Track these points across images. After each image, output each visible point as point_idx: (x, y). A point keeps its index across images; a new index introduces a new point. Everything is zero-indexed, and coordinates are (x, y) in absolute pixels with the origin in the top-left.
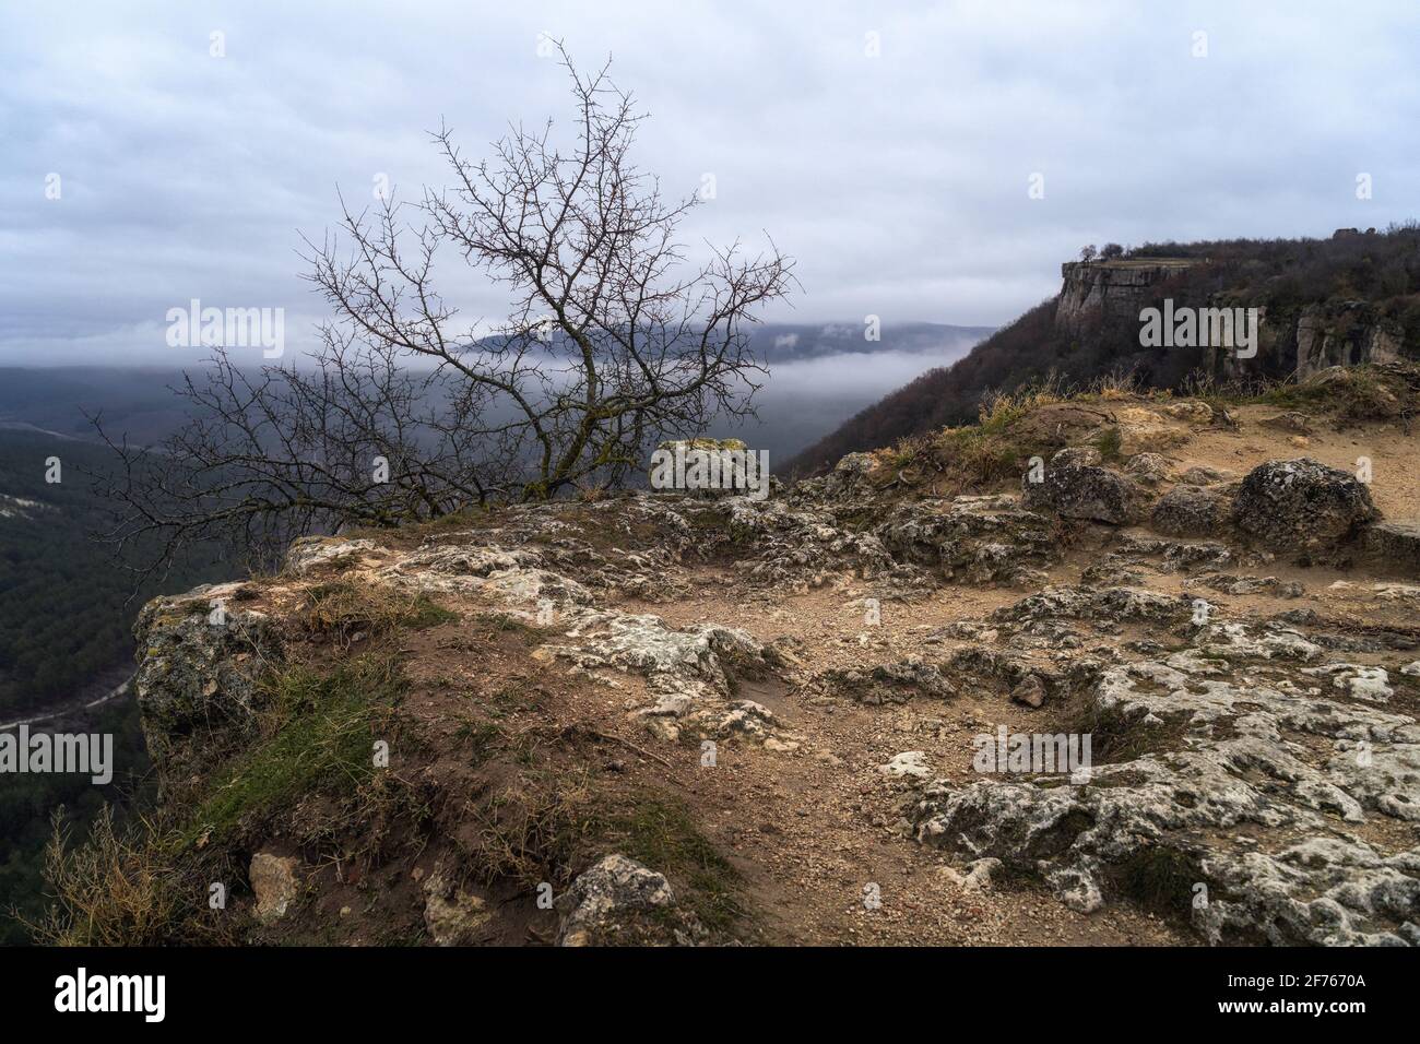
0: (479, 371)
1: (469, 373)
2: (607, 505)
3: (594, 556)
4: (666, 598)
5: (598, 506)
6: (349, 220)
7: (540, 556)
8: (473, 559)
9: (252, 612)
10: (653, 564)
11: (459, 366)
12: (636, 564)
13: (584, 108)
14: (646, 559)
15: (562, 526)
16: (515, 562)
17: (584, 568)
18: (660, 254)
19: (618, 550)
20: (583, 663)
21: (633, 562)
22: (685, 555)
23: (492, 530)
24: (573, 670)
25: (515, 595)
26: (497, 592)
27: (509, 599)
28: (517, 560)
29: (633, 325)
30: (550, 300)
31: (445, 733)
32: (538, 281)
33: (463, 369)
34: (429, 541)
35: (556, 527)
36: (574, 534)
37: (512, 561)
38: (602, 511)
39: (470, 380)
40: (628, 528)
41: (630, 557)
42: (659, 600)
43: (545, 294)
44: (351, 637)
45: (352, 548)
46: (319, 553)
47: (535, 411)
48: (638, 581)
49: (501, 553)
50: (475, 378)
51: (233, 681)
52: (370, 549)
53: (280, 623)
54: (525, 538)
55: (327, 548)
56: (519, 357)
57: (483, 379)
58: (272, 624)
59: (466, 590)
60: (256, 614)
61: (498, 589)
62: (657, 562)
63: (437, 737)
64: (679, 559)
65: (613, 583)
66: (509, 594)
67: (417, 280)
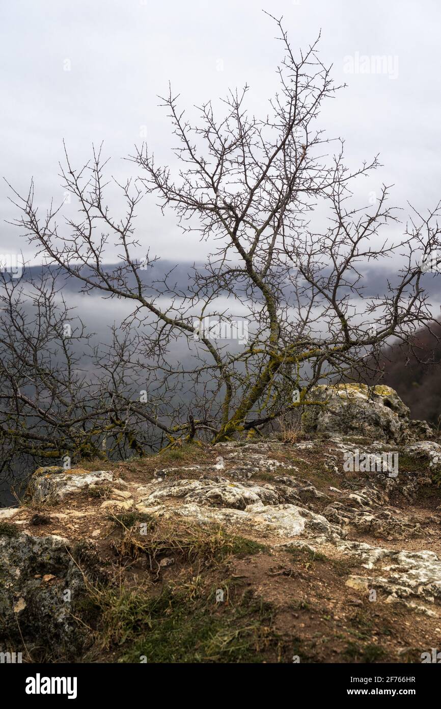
0: (171, 316)
1: (163, 317)
2: (310, 445)
3: (319, 494)
4: (397, 535)
5: (302, 446)
6: (71, 173)
7: (276, 493)
8: (227, 494)
9: (54, 537)
10: (371, 503)
11: (153, 309)
12: (358, 503)
13: (294, 78)
14: (365, 498)
15: (278, 464)
16: (258, 497)
17: (312, 505)
18: (377, 215)
19: (335, 489)
20: (397, 593)
21: (355, 500)
22: (390, 495)
23: (214, 466)
24: (390, 599)
25: (286, 529)
26: (268, 526)
27: (281, 532)
28: (259, 495)
29: (339, 278)
30: (241, 250)
31: (335, 652)
32: (233, 235)
33: (157, 313)
34: (162, 475)
35: (274, 465)
36: (291, 472)
37: (256, 497)
38: (308, 452)
39: (162, 323)
40: (336, 469)
41: (351, 496)
42: (390, 538)
43: (238, 246)
44: (159, 561)
45: (96, 479)
46: (69, 482)
47: (222, 354)
48: (369, 518)
49: (244, 489)
50: (169, 322)
51: (44, 599)
52: (111, 480)
53: (93, 547)
54: (250, 475)
55: (74, 478)
56: (207, 303)
57: (176, 324)
58: (86, 548)
59: (237, 522)
60: (59, 538)
61: (267, 523)
62: (374, 502)
63: (328, 655)
64: (387, 499)
65: (346, 520)
66: (280, 527)
67: (122, 230)
